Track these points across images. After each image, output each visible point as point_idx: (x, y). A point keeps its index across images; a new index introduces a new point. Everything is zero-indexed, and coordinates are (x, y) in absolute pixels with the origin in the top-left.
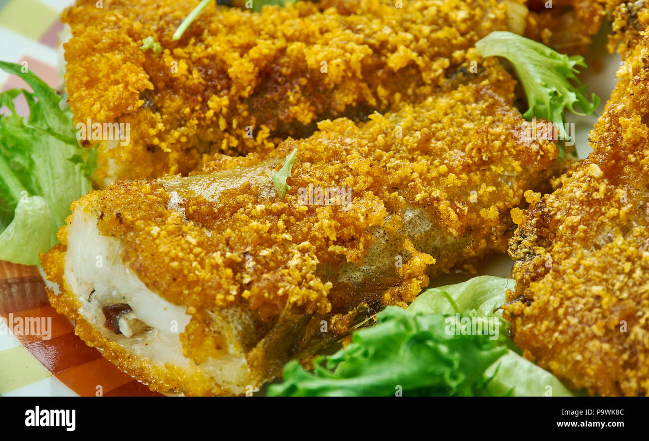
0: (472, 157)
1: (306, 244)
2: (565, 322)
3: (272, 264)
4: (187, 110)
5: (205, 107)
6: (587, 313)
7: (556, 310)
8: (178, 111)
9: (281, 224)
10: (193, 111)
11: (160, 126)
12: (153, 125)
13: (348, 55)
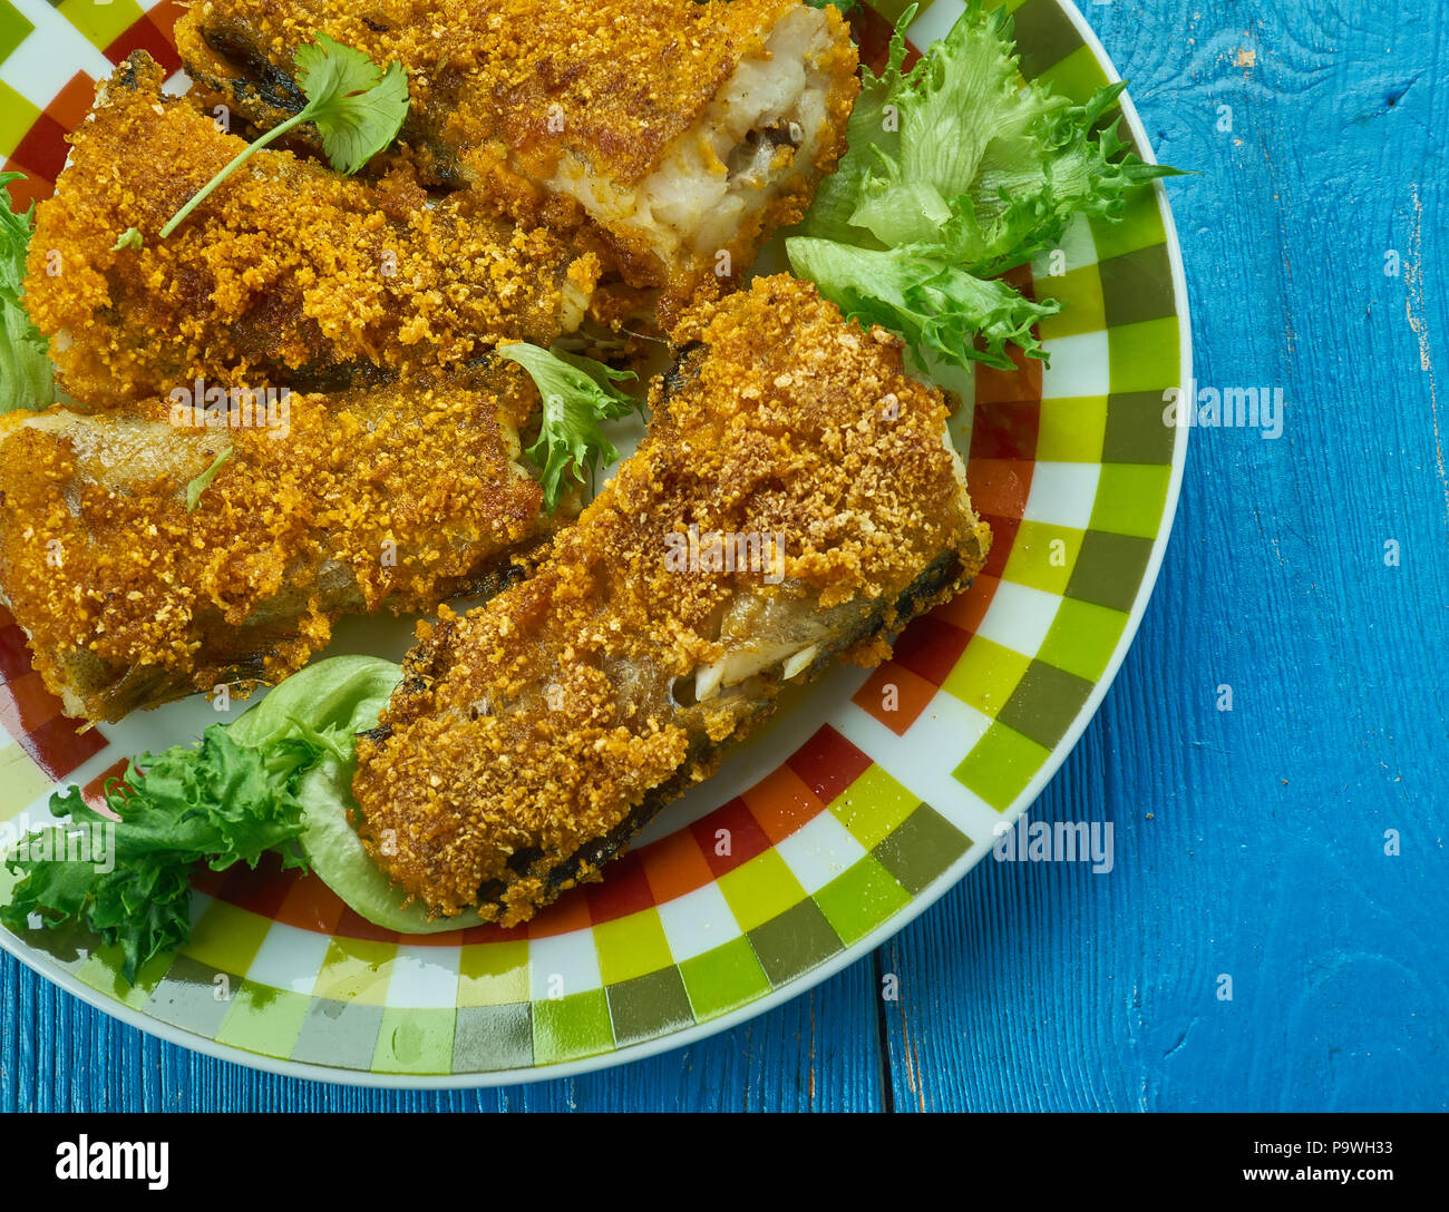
0: (421, 515)
1: (185, 591)
2: (390, 805)
3: (137, 612)
4: (151, 331)
5: (174, 329)
6: (414, 806)
7: (389, 785)
8: (142, 328)
9: (168, 559)
10: (159, 332)
11: (114, 346)
12: (107, 340)
13: (350, 315)
